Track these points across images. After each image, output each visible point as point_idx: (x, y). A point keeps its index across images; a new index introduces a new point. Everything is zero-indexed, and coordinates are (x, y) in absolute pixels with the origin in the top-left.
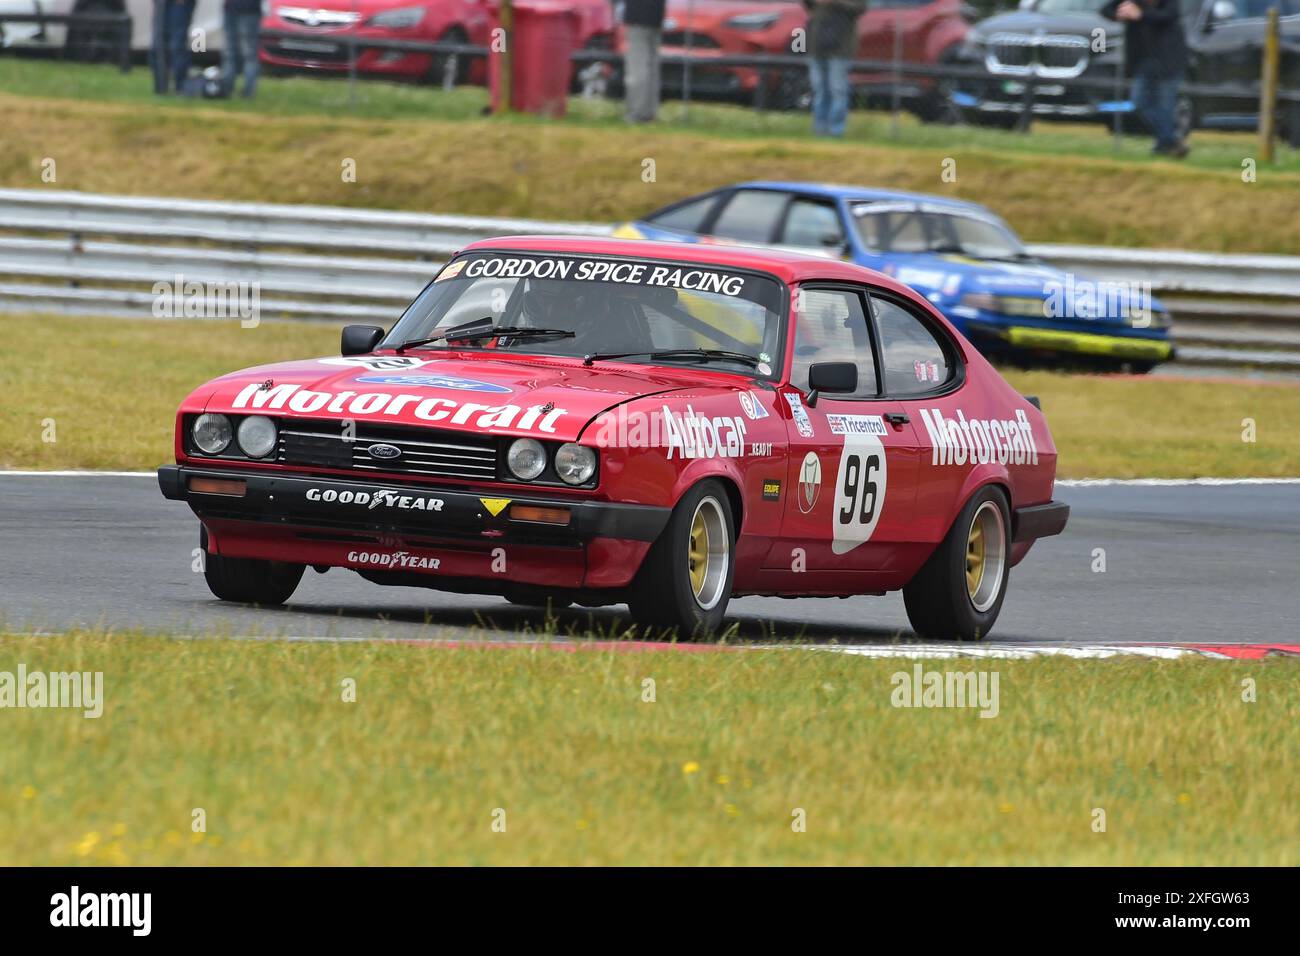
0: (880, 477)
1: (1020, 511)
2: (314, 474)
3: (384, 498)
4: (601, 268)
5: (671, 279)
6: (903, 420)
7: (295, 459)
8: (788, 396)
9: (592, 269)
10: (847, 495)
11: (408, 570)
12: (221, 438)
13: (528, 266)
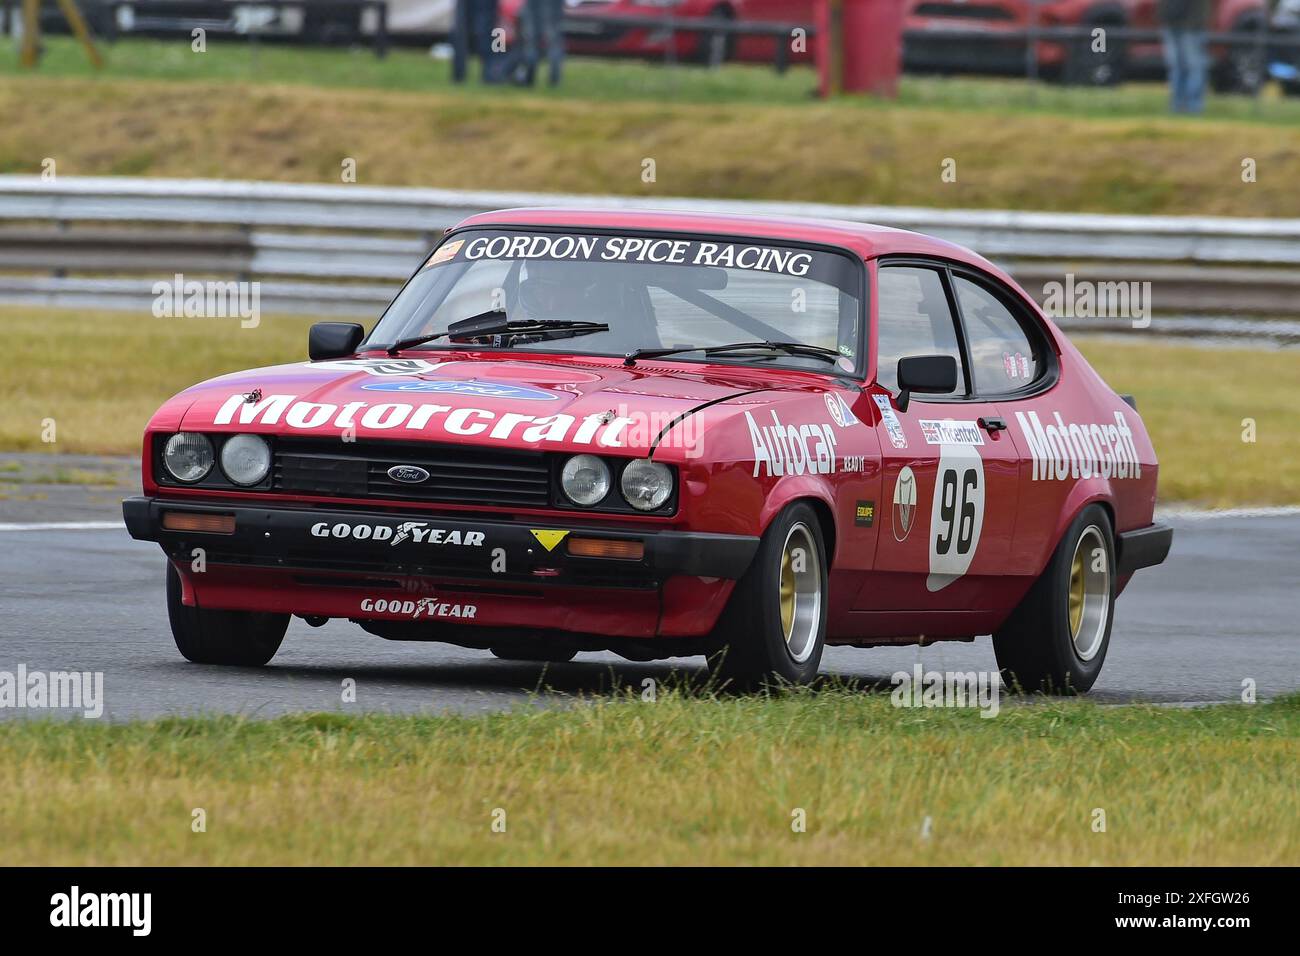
0: (977, 496)
1: (1125, 535)
2: (318, 505)
3: (410, 533)
4: (634, 245)
5: (721, 257)
6: (999, 426)
7: (294, 487)
8: (876, 398)
9: (622, 247)
10: (944, 519)
11: (437, 621)
12: (200, 463)
13: (541, 245)
